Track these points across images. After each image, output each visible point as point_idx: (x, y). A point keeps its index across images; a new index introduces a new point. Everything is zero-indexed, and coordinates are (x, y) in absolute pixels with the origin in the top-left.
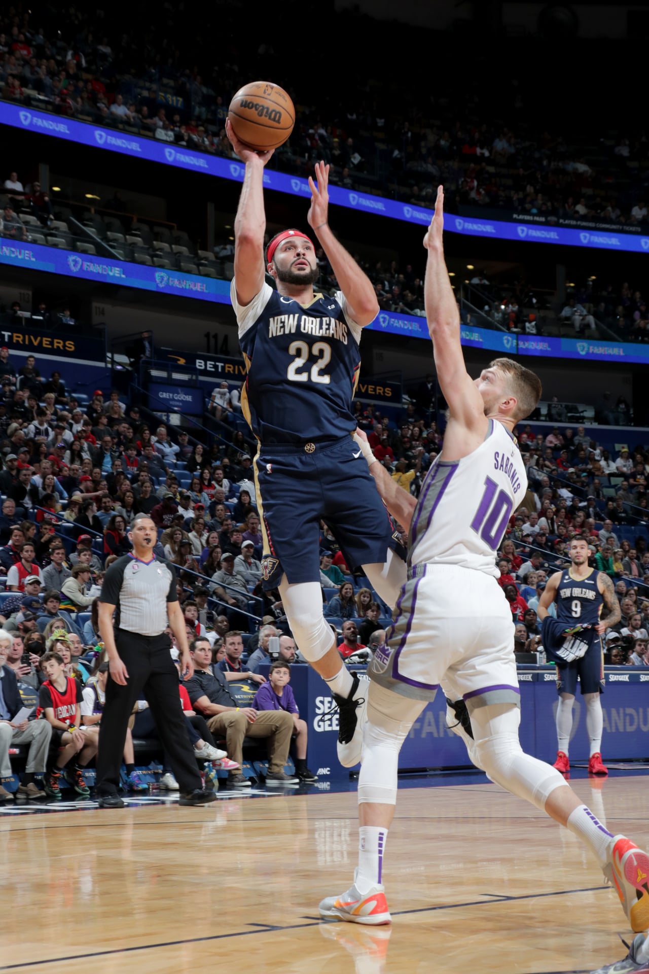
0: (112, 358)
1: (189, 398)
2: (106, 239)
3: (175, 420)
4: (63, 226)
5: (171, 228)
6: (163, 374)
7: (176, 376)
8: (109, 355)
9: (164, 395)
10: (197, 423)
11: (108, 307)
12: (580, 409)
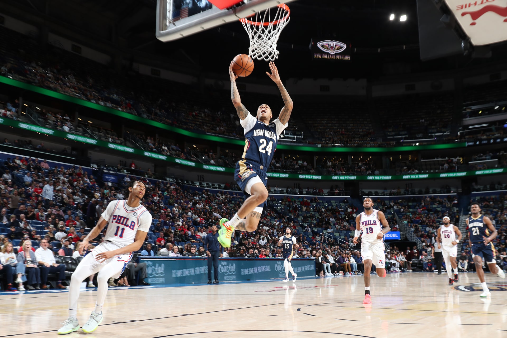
1: (114, 178)
2: (93, 133)
3: (110, 184)
4: (81, 129)
5: (111, 131)
6: (107, 171)
7: (111, 172)
8: (92, 165)
9: (107, 177)
10: (116, 185)
11: (92, 152)
12: (222, 186)
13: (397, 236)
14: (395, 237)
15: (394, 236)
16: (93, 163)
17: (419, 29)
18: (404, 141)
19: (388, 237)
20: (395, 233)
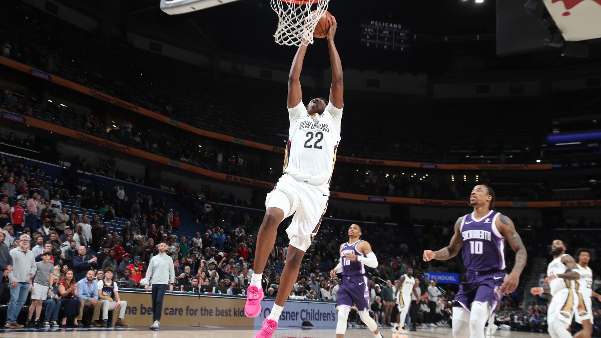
0: (63, 164)
1: (90, 182)
3: (84, 189)
6: (82, 172)
7: (87, 173)
8: (62, 162)
9: (81, 180)
11: (64, 145)
13: (455, 278)
14: (453, 281)
15: (451, 280)
16: (64, 161)
17: (497, 16)
18: (471, 157)
19: (443, 279)
20: (452, 276)
